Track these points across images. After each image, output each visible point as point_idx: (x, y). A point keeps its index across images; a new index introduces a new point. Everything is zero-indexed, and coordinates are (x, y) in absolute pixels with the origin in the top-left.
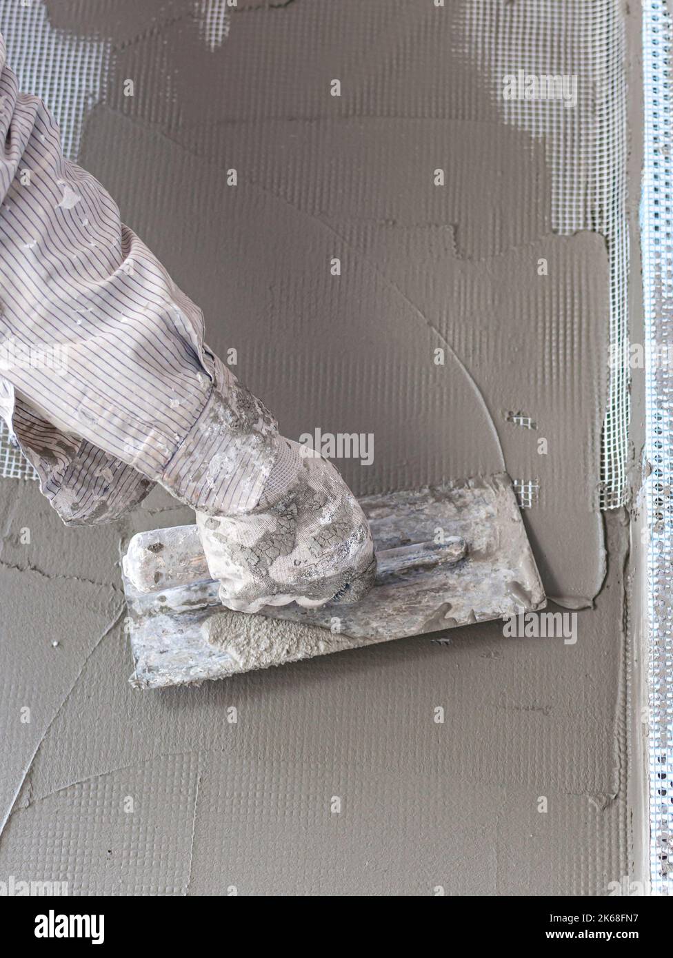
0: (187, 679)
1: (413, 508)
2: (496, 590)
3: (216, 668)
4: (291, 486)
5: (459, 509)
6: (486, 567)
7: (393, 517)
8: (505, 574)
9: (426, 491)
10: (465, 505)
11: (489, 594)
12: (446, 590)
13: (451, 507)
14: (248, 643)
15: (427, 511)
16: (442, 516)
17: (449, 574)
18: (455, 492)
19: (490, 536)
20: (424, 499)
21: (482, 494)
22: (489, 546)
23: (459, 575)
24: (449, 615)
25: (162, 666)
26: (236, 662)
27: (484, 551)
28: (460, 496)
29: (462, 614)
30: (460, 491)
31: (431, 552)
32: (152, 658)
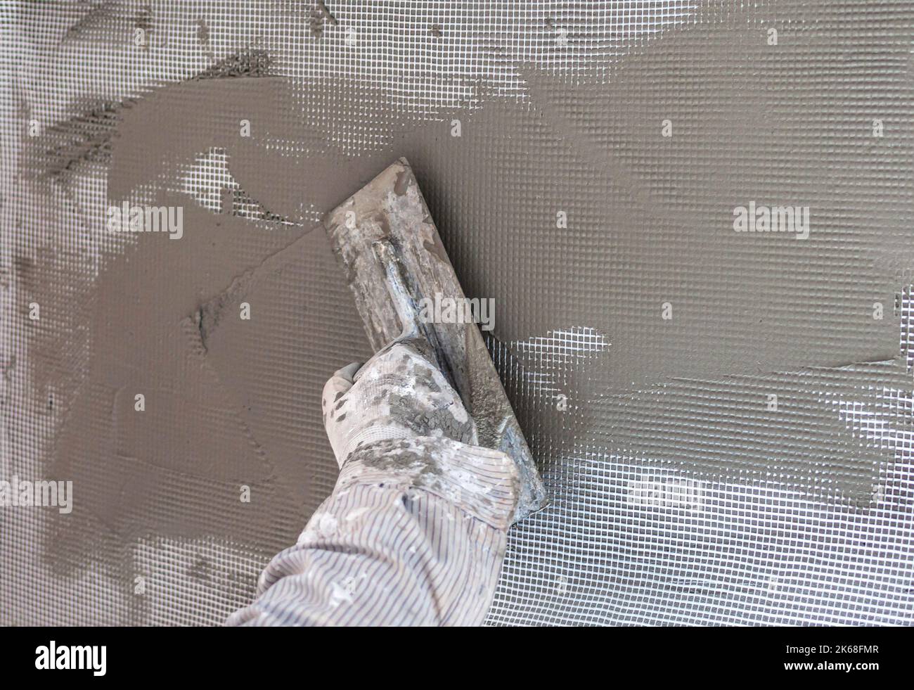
0: (533, 463)
1: (366, 295)
2: (404, 205)
3: (518, 439)
4: (401, 427)
5: (357, 253)
6: (392, 218)
7: (377, 310)
8: (391, 201)
9: (352, 287)
10: (354, 249)
11: (408, 210)
12: (416, 249)
13: (358, 261)
14: (494, 413)
15: (366, 282)
16: (366, 267)
17: (404, 250)
18: (346, 261)
19: (370, 221)
20: (358, 287)
21: (343, 237)
22: (377, 220)
23: (403, 240)
24: (431, 241)
25: (529, 488)
26: (509, 422)
27: (381, 223)
28: (348, 255)
29: (428, 229)
30: (345, 257)
31: (388, 270)
32: (526, 498)
